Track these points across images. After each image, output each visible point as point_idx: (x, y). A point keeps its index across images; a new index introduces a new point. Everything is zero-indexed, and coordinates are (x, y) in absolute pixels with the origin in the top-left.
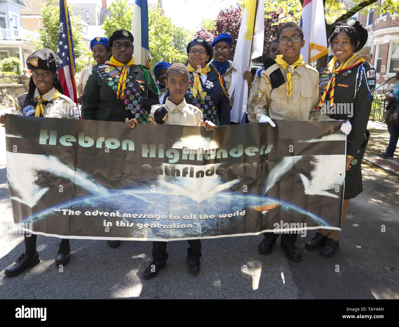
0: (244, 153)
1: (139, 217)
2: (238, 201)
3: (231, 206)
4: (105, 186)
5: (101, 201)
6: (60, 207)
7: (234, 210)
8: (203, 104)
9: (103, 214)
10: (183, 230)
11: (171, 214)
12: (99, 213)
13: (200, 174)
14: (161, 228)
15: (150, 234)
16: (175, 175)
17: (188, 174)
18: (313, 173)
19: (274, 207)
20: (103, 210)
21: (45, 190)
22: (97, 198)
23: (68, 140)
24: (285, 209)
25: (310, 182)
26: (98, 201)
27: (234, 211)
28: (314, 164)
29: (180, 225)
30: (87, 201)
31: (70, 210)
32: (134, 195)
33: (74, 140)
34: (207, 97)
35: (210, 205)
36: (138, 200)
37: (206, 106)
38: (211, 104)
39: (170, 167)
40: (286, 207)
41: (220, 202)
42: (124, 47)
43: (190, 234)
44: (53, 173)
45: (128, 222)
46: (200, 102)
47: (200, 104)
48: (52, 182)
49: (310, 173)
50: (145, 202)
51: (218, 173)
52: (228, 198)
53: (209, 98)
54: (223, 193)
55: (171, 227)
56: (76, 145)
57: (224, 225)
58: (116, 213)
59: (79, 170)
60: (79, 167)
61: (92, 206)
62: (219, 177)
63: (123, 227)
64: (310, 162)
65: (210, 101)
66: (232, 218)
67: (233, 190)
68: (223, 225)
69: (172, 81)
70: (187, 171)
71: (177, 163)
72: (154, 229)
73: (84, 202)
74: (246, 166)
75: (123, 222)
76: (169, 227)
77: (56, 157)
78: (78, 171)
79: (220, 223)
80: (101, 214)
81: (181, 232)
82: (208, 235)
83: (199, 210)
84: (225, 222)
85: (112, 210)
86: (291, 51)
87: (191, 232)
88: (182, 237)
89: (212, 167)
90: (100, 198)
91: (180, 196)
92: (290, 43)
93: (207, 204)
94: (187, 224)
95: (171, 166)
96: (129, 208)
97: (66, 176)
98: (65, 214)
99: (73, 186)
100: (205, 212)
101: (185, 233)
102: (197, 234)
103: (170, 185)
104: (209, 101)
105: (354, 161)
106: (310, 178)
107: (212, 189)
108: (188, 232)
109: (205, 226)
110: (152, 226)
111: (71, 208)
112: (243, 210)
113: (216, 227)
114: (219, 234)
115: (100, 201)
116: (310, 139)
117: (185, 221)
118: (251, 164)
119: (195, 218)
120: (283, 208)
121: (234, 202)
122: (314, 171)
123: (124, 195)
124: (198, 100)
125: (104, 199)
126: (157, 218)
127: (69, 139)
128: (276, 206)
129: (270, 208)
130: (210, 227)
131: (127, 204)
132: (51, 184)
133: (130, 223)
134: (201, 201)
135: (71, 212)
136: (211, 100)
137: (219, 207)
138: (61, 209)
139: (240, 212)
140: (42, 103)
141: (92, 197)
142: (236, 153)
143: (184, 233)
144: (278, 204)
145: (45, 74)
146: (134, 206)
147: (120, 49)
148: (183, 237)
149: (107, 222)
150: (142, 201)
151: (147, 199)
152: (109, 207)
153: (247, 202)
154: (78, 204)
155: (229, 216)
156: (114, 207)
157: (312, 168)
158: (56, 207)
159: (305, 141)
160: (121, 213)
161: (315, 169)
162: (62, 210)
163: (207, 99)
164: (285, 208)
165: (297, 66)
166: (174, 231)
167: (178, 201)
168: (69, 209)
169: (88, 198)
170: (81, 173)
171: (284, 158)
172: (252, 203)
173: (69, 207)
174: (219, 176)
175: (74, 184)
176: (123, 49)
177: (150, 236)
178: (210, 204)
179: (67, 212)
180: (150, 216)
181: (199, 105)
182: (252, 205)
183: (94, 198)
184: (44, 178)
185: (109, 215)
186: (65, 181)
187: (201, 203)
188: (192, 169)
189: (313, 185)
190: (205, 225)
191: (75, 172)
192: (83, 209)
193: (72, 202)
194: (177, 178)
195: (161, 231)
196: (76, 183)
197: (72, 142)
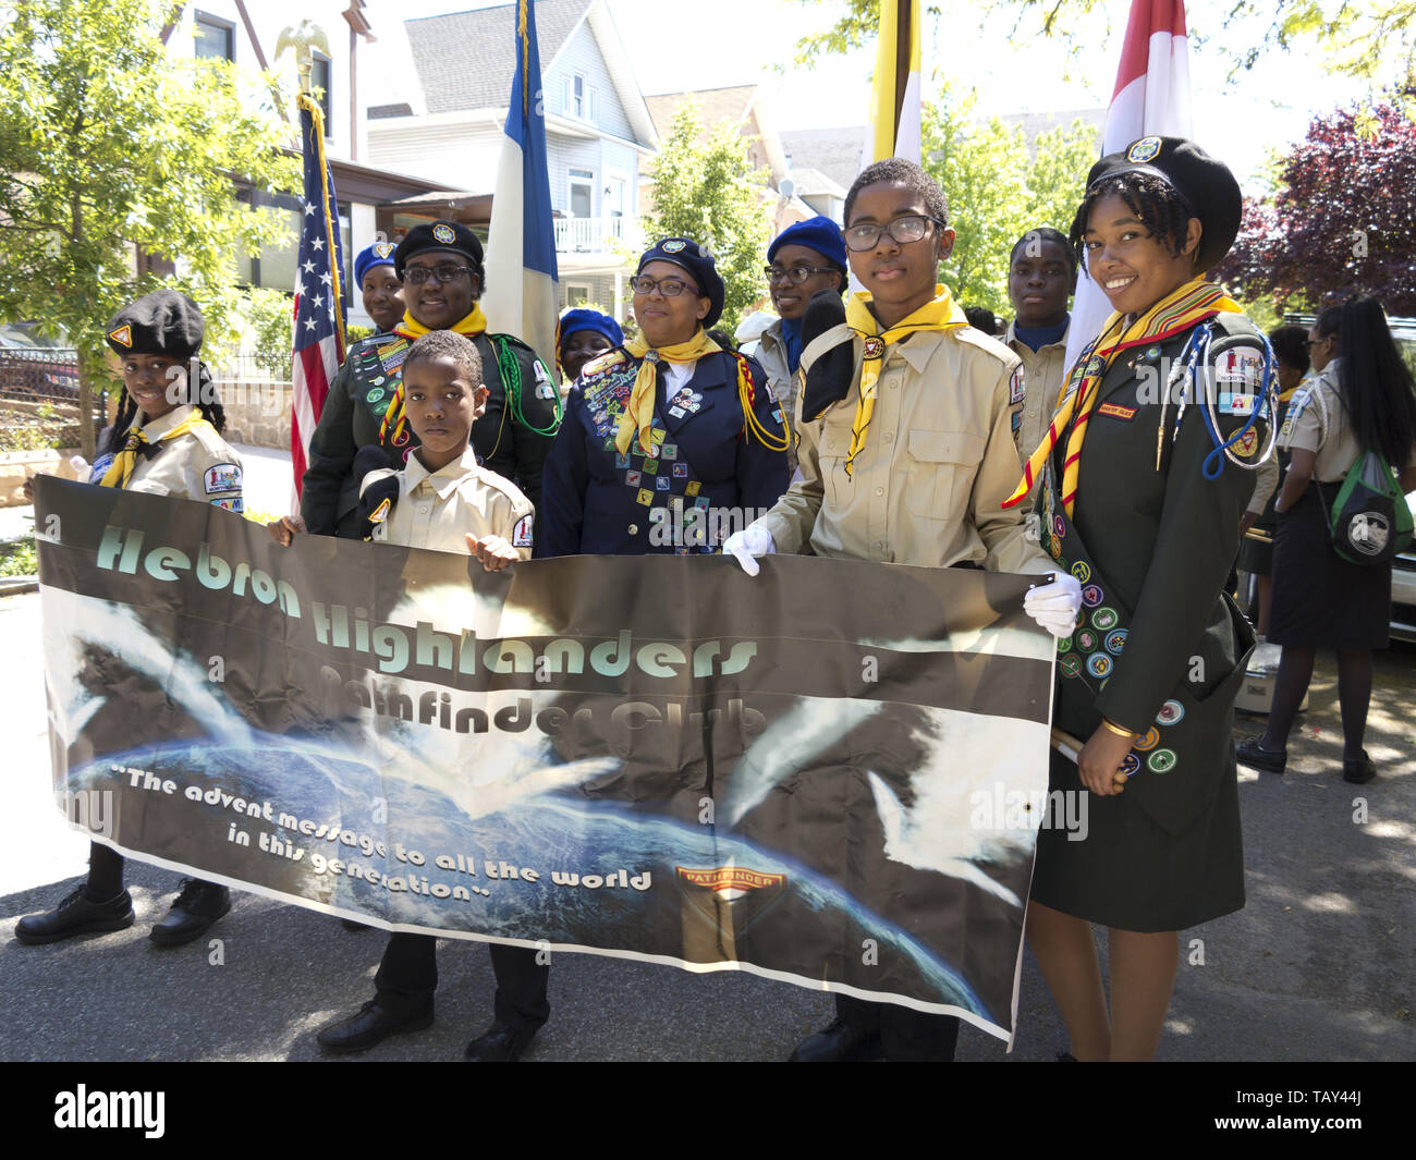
0: (634, 663)
1: (319, 834)
2: (617, 835)
3: (593, 849)
4: (245, 717)
5: (231, 761)
6: (125, 762)
7: (608, 865)
8: (653, 471)
9: (231, 803)
10: (439, 902)
11: (398, 842)
12: (221, 800)
13: (474, 721)
14: (374, 884)
15: (346, 896)
16: (398, 715)
17: (435, 715)
18: (918, 781)
19: (765, 883)
20: (232, 790)
21: (97, 702)
22: (222, 749)
23: (166, 563)
24: (808, 900)
25: (906, 814)
26: (222, 760)
27: (606, 869)
28: (925, 744)
29: (431, 883)
30: (197, 754)
31: (149, 775)
32: (312, 761)
33: (185, 564)
34: (666, 447)
35: (518, 834)
36: (319, 779)
37: (661, 481)
38: (682, 472)
39: (384, 686)
40: (815, 894)
41: (550, 828)
42: (436, 277)
43: (465, 922)
44: (120, 657)
45: (289, 842)
46: (641, 467)
47: (639, 474)
48: (114, 683)
49: (907, 776)
50: (333, 787)
51: (543, 724)
52: (579, 819)
53: (671, 452)
54: (559, 800)
55: (404, 886)
56: (187, 580)
57: (577, 912)
58: (262, 806)
59: (188, 655)
60: (188, 648)
61: (207, 773)
62: (548, 739)
63: (275, 856)
64: (911, 732)
65: (675, 462)
66: (602, 892)
67: (593, 793)
68: (570, 908)
69: (416, 391)
70: (434, 704)
71: (403, 674)
72: (357, 884)
73: (189, 755)
74: (639, 713)
75: (278, 840)
76: (397, 883)
77: (134, 609)
78: (187, 660)
79: (561, 901)
80: (227, 801)
81: (435, 907)
82: (526, 935)
83: (480, 844)
84: (579, 901)
85: (256, 796)
86: (892, 275)
87: (467, 916)
88: (439, 925)
89: (522, 700)
90: (228, 752)
91: (418, 787)
92: (884, 246)
93: (505, 826)
94: (452, 886)
95: (386, 682)
96: (295, 799)
97: (150, 671)
98: (134, 782)
99: (165, 701)
100: (502, 853)
101: (448, 913)
102: (486, 926)
103: (388, 747)
104: (672, 462)
105: (1161, 758)
106: (907, 798)
107: (518, 778)
108: (458, 913)
109: (511, 901)
110: (351, 873)
111: (152, 768)
112: (640, 872)
113: (548, 913)
114: (561, 939)
115: (228, 762)
116: (899, 638)
117: (445, 873)
118: (662, 708)
119: (472, 871)
120: (804, 894)
121: (604, 837)
122: (923, 770)
123: (287, 754)
124: (633, 457)
125: (238, 755)
126: (364, 845)
127: (169, 559)
128: (776, 882)
129: (753, 882)
130: (528, 910)
131: (291, 784)
132: (112, 686)
133: (295, 845)
134: (483, 815)
135: (152, 782)
136: (679, 459)
137: (547, 845)
138: (127, 767)
139: (630, 876)
140: (133, 447)
141: (208, 746)
142: (612, 659)
143: (444, 914)
144: (784, 877)
145: (156, 366)
146: (306, 793)
147: (422, 283)
148: (441, 928)
149: (238, 830)
150: (328, 782)
151: (340, 781)
152: (250, 785)
153: (653, 843)
154: (174, 758)
155: (586, 881)
156: (261, 788)
157: (919, 757)
158: (117, 759)
159: (884, 644)
160: (276, 811)
161: (926, 764)
162: (130, 771)
163: (664, 456)
164: (810, 896)
165: (913, 333)
166: (415, 902)
167: (416, 805)
168: (146, 769)
169: (201, 746)
170: (192, 666)
171: (804, 699)
172: (676, 852)
173: (146, 765)
174: (545, 735)
175: (169, 699)
176: (431, 283)
177: (345, 901)
178: (515, 829)
179: (142, 780)
180: (348, 837)
181: (636, 477)
182: (675, 859)
183: (214, 749)
184: (99, 667)
185: (245, 810)
186: (148, 683)
187: (481, 822)
188: (446, 699)
189: (917, 826)
190: (508, 899)
191: (175, 662)
192: (184, 775)
193: (157, 750)
194: (405, 726)
195: (377, 895)
196: (177, 695)
197: (175, 570)
